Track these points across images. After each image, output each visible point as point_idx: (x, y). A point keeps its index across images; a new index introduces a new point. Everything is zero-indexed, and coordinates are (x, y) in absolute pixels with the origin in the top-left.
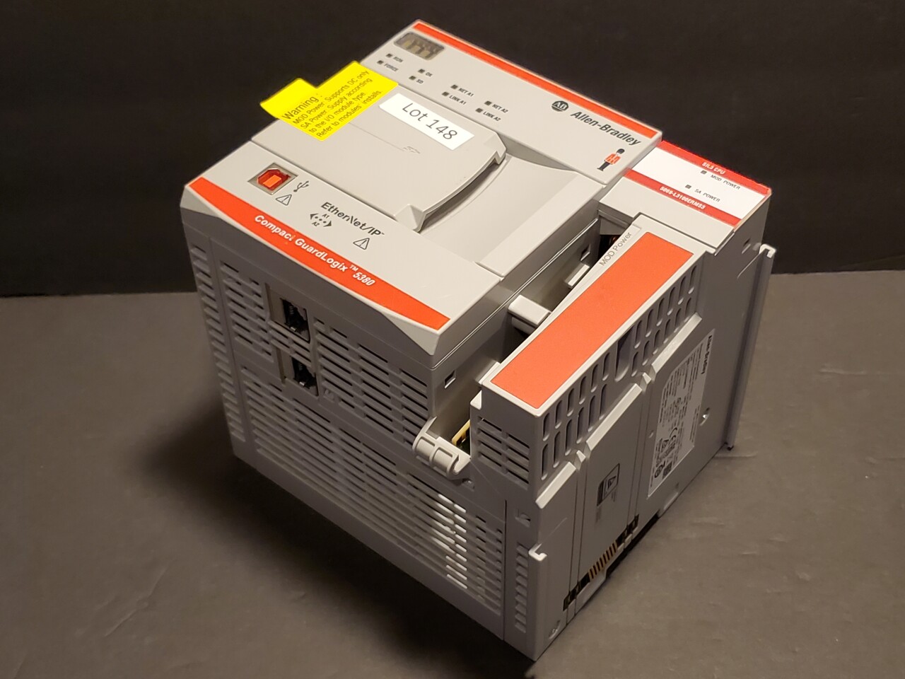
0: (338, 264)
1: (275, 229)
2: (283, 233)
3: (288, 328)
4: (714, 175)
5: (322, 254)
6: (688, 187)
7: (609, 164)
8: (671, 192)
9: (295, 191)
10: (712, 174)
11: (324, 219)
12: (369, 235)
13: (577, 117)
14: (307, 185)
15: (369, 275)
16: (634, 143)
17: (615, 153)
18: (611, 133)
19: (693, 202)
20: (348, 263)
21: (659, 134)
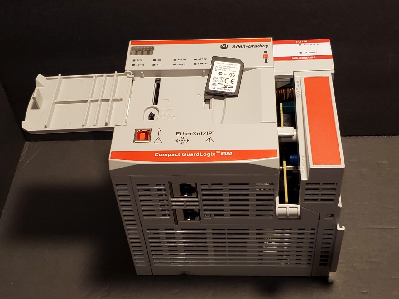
0: (210, 154)
1: (169, 155)
2: (173, 155)
3: (183, 196)
4: (305, 44)
5: (199, 154)
6: (301, 53)
7: (267, 59)
8: (297, 58)
9: (158, 135)
10: (304, 44)
11: (183, 140)
12: (208, 136)
13: (235, 47)
14: (161, 130)
15: (227, 151)
16: (267, 47)
17: (264, 54)
18: (255, 47)
19: (308, 58)
20: (213, 151)
21: (272, 39)
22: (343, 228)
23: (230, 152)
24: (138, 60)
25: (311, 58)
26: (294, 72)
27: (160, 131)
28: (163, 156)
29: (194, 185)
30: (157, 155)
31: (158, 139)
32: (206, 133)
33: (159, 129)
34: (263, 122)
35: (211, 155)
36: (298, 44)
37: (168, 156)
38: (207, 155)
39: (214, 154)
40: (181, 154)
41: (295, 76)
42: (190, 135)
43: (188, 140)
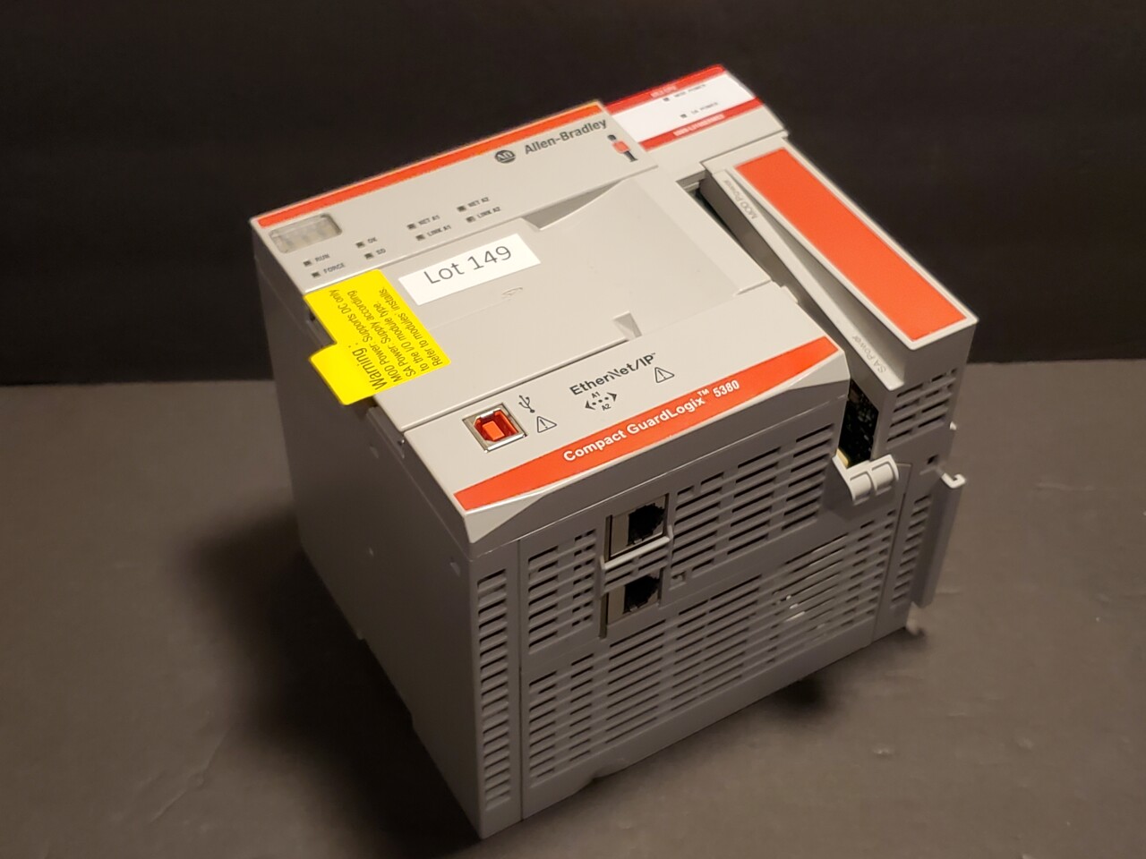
22: (961, 480)
23: (731, 382)
24: (317, 259)
25: (715, 119)
26: (701, 163)
27: (527, 401)
28: (587, 452)
29: (660, 504)
30: (569, 456)
31: (540, 420)
32: (639, 362)
33: (521, 397)
34: (741, 290)
35: (696, 405)
36: (661, 100)
37: (601, 449)
38: (686, 411)
39: (700, 401)
40: (626, 432)
41: (712, 171)
42: (608, 380)
43: (614, 396)
